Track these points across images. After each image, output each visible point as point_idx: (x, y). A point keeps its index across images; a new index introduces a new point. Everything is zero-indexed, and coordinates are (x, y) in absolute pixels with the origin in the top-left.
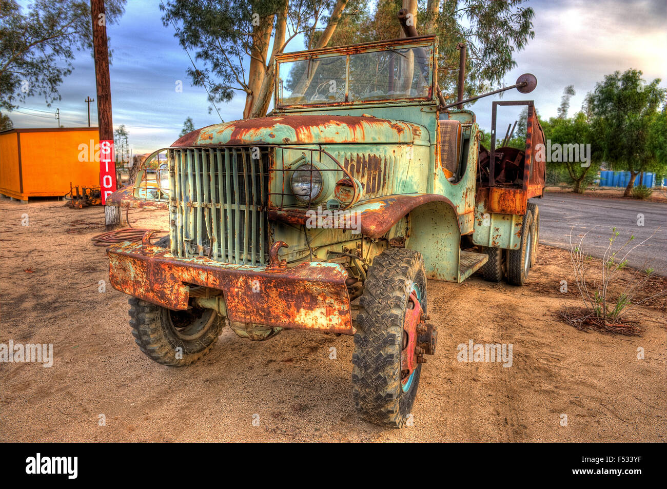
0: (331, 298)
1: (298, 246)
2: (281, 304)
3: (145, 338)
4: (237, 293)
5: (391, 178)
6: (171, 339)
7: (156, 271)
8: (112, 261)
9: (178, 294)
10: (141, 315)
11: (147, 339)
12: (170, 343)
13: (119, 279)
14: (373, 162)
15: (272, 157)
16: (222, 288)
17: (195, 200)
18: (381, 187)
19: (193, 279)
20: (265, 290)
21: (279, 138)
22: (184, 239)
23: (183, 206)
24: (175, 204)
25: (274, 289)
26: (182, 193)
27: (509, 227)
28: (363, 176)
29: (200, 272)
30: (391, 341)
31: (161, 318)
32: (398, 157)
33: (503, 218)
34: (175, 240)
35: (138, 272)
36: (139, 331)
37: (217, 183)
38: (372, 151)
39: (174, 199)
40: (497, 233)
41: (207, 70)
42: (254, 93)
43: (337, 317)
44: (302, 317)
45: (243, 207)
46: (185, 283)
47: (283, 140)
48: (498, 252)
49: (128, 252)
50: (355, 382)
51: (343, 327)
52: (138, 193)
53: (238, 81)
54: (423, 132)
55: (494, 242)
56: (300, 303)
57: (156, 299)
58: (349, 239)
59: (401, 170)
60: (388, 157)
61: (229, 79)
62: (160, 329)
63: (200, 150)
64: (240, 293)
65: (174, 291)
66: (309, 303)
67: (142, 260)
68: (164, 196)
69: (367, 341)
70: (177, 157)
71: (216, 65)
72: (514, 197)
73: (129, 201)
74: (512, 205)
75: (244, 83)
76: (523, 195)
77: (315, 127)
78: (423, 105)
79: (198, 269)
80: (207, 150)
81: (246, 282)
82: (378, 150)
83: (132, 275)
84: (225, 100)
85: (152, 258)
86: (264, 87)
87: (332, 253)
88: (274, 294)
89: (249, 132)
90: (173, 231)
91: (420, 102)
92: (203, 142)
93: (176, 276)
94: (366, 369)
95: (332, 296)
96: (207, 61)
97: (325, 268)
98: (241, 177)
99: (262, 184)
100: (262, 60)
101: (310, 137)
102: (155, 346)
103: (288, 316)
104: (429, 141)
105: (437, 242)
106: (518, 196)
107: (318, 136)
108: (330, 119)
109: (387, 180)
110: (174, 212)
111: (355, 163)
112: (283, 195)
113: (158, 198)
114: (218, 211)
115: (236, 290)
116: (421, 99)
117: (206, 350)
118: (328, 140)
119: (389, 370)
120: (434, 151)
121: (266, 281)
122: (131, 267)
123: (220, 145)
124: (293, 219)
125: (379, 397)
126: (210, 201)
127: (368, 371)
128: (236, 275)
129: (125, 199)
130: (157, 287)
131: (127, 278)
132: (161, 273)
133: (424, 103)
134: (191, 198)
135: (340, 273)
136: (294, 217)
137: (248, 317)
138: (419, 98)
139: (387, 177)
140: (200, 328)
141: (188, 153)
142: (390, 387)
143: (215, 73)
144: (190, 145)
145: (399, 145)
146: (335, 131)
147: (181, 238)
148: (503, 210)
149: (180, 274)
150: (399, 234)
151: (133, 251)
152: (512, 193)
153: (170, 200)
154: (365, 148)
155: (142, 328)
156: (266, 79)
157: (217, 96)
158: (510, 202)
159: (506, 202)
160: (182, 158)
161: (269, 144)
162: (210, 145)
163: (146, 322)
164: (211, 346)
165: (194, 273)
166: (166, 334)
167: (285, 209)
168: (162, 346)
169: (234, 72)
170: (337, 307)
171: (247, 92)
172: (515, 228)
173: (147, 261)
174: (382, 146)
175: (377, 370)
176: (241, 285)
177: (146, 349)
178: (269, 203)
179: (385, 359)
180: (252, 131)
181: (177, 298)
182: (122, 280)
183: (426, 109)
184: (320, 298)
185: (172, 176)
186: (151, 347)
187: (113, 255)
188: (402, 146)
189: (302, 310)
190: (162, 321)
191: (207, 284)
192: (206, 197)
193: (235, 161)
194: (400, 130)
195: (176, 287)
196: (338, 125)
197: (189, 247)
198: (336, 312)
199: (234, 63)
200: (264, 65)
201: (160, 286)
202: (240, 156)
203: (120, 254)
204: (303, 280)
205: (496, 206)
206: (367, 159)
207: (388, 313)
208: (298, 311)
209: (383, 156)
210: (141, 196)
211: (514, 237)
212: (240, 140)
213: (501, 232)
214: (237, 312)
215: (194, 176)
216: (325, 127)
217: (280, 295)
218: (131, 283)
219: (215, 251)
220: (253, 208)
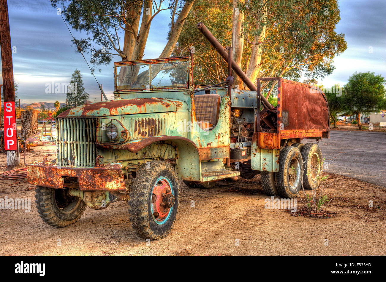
0: (117, 176)
1: (112, 159)
2: (100, 181)
3: (42, 209)
4: (83, 178)
5: (163, 129)
6: (55, 210)
7: (49, 172)
8: (28, 170)
9: (59, 181)
10: (41, 197)
11: (43, 209)
12: (55, 212)
13: (32, 178)
14: (151, 121)
15: (98, 122)
16: (77, 176)
17: (67, 140)
18: (157, 133)
19: (66, 174)
20: (94, 175)
21: (102, 113)
22: (62, 158)
23: (62, 143)
24: (59, 142)
25: (97, 174)
26: (62, 137)
27: (272, 158)
28: (146, 128)
29: (69, 170)
30: (143, 195)
31: (51, 198)
32: (167, 119)
33: (268, 152)
34: (58, 159)
35: (41, 174)
36: (40, 205)
37: (76, 133)
38: (150, 117)
39: (58, 140)
40: (265, 162)
41: (89, 38)
42: (128, 58)
43: (120, 184)
44: (107, 185)
45: (87, 143)
46: (63, 177)
47: (103, 115)
48: (270, 175)
49: (37, 165)
50: (129, 213)
51: (122, 188)
52: (42, 138)
53: (115, 48)
54: (184, 105)
55: (264, 168)
56: (107, 179)
57: (49, 185)
58: (140, 158)
59: (169, 125)
60: (160, 119)
61: (107, 46)
62: (50, 204)
63: (69, 119)
64: (84, 177)
65: (58, 180)
66: (110, 179)
67: (43, 168)
68: (53, 139)
69: (134, 195)
70: (60, 122)
71: (96, 35)
72: (272, 138)
73: (37, 141)
74: (271, 143)
75: (120, 50)
76: (277, 137)
77: (119, 108)
78: (185, 91)
79: (68, 169)
80: (72, 119)
81: (86, 173)
82: (154, 116)
83: (38, 175)
84: (105, 63)
85: (48, 166)
86: (135, 53)
87: (130, 164)
88: (97, 176)
89: (89, 112)
90: (58, 155)
91: (183, 89)
92: (71, 116)
93: (58, 173)
94: (133, 207)
95: (117, 175)
96: (90, 31)
97: (115, 165)
98: (86, 130)
99: (94, 133)
100: (133, 32)
101: (117, 112)
102: (47, 213)
103: (102, 185)
104: (188, 109)
105: (191, 161)
106: (274, 137)
107: (121, 112)
108: (128, 103)
109: (160, 130)
110: (58, 146)
111: (141, 123)
112: (102, 137)
113: (51, 140)
114: (77, 145)
115: (83, 176)
116: (184, 88)
117: (74, 221)
118: (126, 113)
119: (142, 207)
120: (190, 114)
121: (94, 171)
122: (38, 171)
123: (78, 117)
124: (105, 147)
125: (139, 219)
126: (74, 141)
127: (134, 207)
128: (83, 170)
129: (35, 141)
130: (50, 179)
131: (35, 177)
132: (52, 173)
133: (185, 90)
134: (66, 140)
135: (120, 166)
136: (105, 146)
137: (87, 188)
138: (183, 88)
139: (160, 128)
140: (71, 209)
141: (64, 120)
142: (143, 214)
143: (95, 41)
144: (65, 117)
145: (167, 113)
146: (130, 109)
147: (61, 157)
148: (267, 147)
149: (60, 172)
150: (171, 157)
151: (39, 164)
152: (271, 136)
153: (57, 141)
154: (146, 116)
155: (41, 203)
156: (136, 47)
157: (98, 59)
158: (270, 141)
159: (268, 142)
160: (62, 123)
161: (96, 117)
162: (74, 117)
163: (44, 200)
164: (76, 219)
165: (66, 171)
166: (53, 207)
167: (103, 143)
168: (51, 213)
169: (111, 41)
170: (120, 180)
171: (122, 57)
172: (275, 158)
173: (45, 167)
174: (156, 114)
175: (137, 206)
176: (85, 174)
177: (43, 215)
178: (97, 141)
179: (140, 202)
180: (90, 111)
181: (58, 183)
182: (33, 178)
183: (186, 93)
184: (114, 177)
185: (57, 130)
186: (45, 213)
187: (29, 167)
188: (169, 113)
189: (107, 182)
190: (51, 200)
191: (71, 175)
192: (72, 139)
193: (84, 124)
194: (167, 105)
195: (58, 178)
196: (132, 106)
197: (65, 162)
198: (120, 182)
199: (111, 33)
200: (135, 36)
201: (51, 178)
202: (85, 121)
203: (33, 166)
204: (107, 170)
205: (262, 144)
206: (148, 121)
207: (142, 184)
208: (106, 183)
209: (157, 119)
210: (43, 140)
211: (275, 164)
212: (85, 115)
213: (268, 161)
214: (83, 186)
215: (67, 130)
216: (125, 107)
217: (99, 177)
218: (37, 179)
219: (76, 162)
220: (91, 143)
